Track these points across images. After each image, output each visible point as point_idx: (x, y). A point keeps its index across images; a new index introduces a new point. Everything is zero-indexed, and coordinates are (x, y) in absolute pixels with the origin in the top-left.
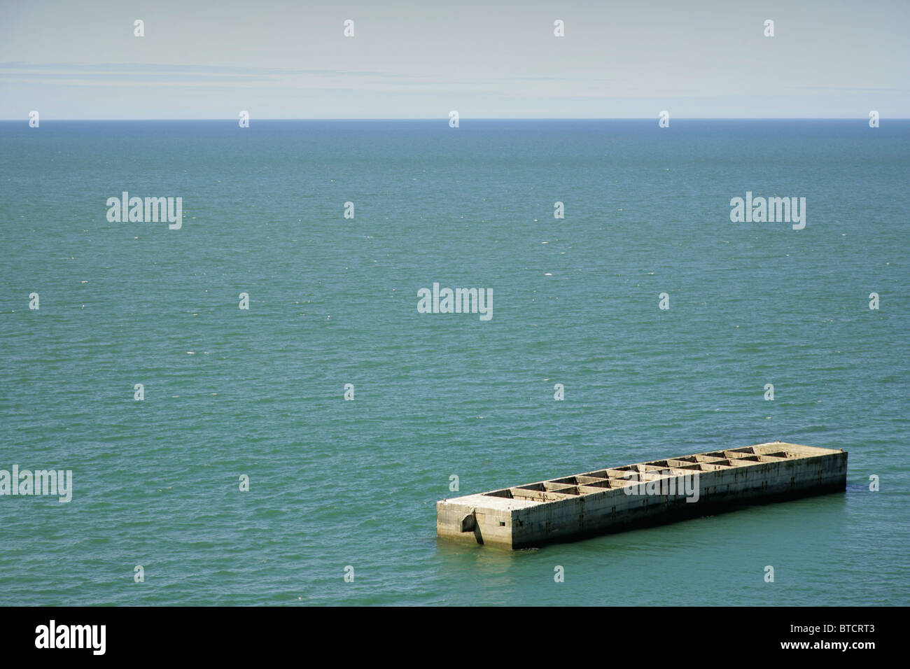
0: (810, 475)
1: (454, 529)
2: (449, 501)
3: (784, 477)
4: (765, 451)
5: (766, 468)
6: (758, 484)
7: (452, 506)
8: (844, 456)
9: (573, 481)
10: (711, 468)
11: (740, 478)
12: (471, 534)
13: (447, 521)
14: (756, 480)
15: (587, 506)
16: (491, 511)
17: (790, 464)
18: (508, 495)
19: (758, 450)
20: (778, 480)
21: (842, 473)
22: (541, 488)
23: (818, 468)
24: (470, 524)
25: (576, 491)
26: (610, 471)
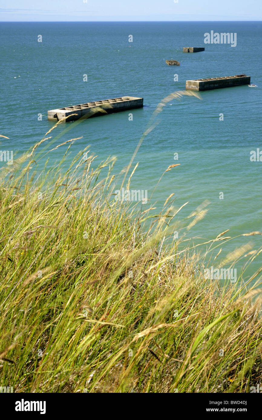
0: (135, 104)
1: (52, 117)
2: (51, 111)
3: (129, 104)
4: (124, 98)
5: (124, 102)
6: (122, 106)
7: (51, 112)
8: (143, 99)
9: (80, 106)
10: (112, 102)
11: (119, 105)
12: (56, 118)
13: (50, 115)
14: (122, 105)
15: (83, 111)
16: (60, 113)
17: (130, 101)
18: (64, 109)
19: (123, 98)
20: (127, 105)
21: (141, 103)
22: (72, 107)
23: (137, 102)
24: (56, 116)
25: (80, 108)
26: (88, 104)
